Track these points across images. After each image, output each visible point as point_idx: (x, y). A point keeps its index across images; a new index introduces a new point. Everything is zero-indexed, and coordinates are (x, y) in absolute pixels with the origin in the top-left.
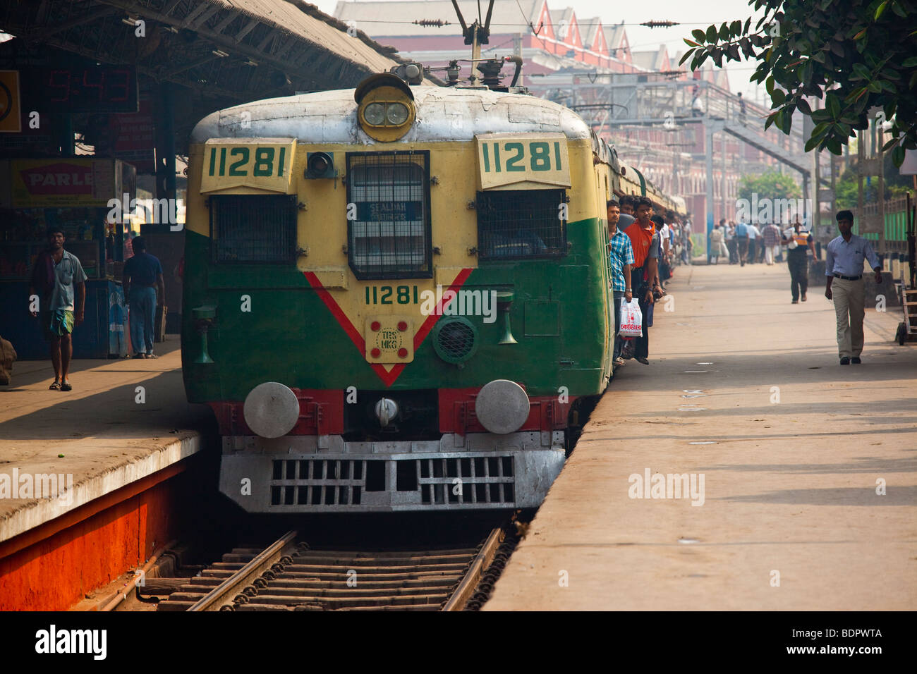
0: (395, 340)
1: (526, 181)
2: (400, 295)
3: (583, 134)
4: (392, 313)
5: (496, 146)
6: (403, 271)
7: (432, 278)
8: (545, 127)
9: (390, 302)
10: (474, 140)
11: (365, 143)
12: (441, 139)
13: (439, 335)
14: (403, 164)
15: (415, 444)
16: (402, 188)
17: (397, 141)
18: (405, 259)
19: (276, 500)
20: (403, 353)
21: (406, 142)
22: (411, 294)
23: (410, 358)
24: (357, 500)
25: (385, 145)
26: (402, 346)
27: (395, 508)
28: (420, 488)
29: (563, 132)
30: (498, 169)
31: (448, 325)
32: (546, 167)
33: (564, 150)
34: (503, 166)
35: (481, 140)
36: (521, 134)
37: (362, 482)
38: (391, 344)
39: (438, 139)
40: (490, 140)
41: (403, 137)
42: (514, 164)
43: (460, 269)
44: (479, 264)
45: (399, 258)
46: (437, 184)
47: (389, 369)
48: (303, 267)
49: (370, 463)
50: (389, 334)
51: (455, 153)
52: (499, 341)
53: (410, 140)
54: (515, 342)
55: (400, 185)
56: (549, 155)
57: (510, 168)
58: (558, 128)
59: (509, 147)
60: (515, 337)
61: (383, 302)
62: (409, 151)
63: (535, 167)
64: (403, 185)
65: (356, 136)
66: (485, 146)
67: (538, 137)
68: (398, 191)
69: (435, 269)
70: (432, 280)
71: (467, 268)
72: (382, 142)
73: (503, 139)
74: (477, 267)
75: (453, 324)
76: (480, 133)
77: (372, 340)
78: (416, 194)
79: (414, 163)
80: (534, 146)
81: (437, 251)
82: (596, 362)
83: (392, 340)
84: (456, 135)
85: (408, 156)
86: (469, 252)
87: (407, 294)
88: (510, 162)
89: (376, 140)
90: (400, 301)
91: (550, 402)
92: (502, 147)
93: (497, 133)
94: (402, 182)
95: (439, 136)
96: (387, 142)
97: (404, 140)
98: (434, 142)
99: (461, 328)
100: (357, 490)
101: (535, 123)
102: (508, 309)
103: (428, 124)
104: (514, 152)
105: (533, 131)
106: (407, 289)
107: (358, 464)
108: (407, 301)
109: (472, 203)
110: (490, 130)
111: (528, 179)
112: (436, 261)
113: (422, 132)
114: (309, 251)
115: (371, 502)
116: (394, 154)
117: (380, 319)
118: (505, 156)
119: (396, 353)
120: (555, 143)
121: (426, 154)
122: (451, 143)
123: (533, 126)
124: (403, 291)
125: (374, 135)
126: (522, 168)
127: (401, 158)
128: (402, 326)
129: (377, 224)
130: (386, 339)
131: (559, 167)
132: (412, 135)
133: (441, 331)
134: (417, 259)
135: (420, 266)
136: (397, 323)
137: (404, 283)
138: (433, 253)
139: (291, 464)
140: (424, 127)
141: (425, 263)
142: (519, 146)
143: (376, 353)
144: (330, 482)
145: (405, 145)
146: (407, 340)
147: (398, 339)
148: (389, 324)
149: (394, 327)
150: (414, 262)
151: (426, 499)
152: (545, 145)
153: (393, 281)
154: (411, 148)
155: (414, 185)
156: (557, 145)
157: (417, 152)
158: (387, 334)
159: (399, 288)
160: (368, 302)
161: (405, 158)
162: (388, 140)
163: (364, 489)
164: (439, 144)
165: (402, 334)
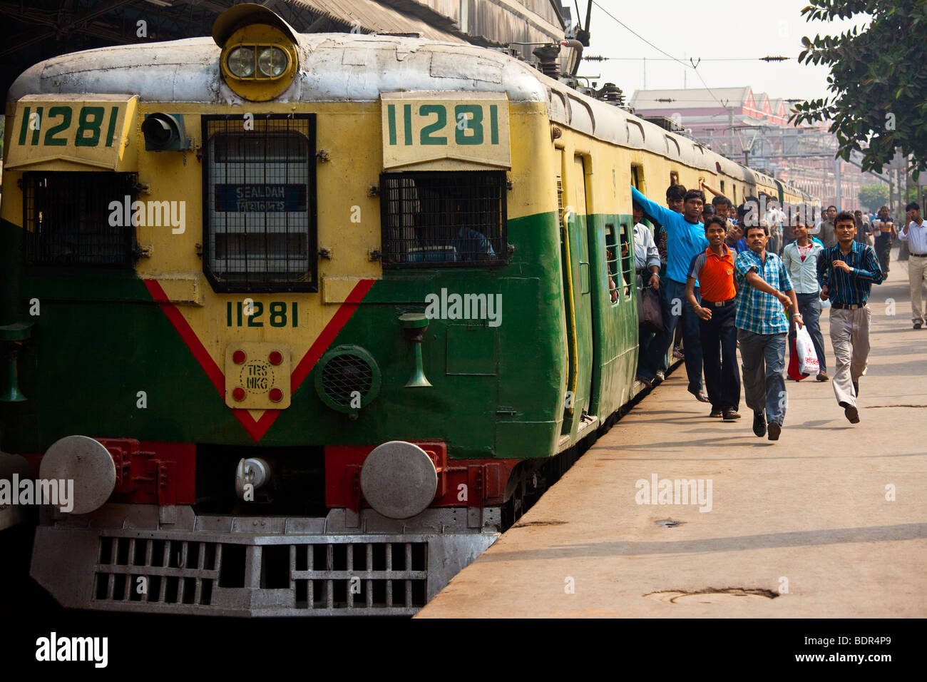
0: (265, 377)
1: (447, 159)
2: (274, 314)
3: (535, 95)
4: (262, 340)
5: (407, 109)
6: (277, 280)
7: (317, 292)
8: (480, 85)
9: (260, 325)
10: (378, 101)
11: (230, 102)
12: (334, 98)
13: (324, 373)
14: (279, 132)
15: (290, 522)
16: (277, 165)
17: (273, 100)
18: (278, 264)
19: (102, 594)
20: (276, 395)
21: (286, 101)
22: (289, 314)
23: (285, 403)
24: (206, 599)
25: (257, 105)
26: (275, 386)
27: (255, 613)
28: (293, 585)
29: (506, 91)
30: (409, 141)
31: (336, 358)
32: (478, 139)
33: (504, 117)
34: (416, 137)
35: (386, 100)
36: (446, 93)
37: (215, 574)
38: (259, 383)
39: (329, 98)
40: (399, 100)
41: (283, 94)
42: (431, 135)
43: (356, 280)
44: (383, 274)
45: (271, 263)
46: (326, 160)
47: (257, 417)
48: (144, 273)
49: (226, 547)
50: (257, 368)
51: (352, 119)
52: (406, 383)
53: (291, 99)
54: (430, 385)
55: (275, 162)
56: (482, 123)
57: (426, 139)
58: (499, 87)
59: (425, 110)
60: (428, 379)
61: (251, 324)
62: (288, 114)
63: (461, 139)
64: (280, 162)
65: (218, 93)
66: (392, 109)
67: (468, 98)
68: (272, 171)
69: (322, 279)
70: (318, 294)
71: (366, 279)
72: (251, 101)
73: (417, 99)
74: (381, 278)
75: (345, 357)
76: (388, 91)
77: (234, 377)
78: (297, 174)
79: (294, 132)
80: (460, 109)
81: (325, 256)
82: (547, 412)
83: (262, 377)
84: (354, 93)
85: (286, 121)
86: (370, 256)
87: (283, 314)
88: (425, 132)
89: (244, 99)
90: (273, 324)
91: (480, 468)
92: (415, 111)
93: (412, 92)
94: (277, 158)
95: (331, 94)
96: (259, 102)
97: (282, 100)
98: (323, 103)
99: (354, 363)
100: (208, 584)
101: (466, 78)
102: (419, 338)
103: (316, 77)
104: (433, 118)
105: (463, 89)
106: (283, 305)
107: (211, 547)
108: (283, 324)
109: (374, 189)
110: (402, 86)
111: (449, 156)
112: (323, 268)
113: (307, 89)
114: (152, 250)
115: (224, 603)
116: (266, 119)
117: (245, 348)
118: (419, 123)
119: (267, 394)
120: (491, 106)
121: (311, 119)
122: (347, 103)
123: (463, 83)
124: (278, 309)
125: (242, 92)
126: (443, 141)
127: (276, 124)
128: (275, 358)
129: (243, 214)
130: (253, 375)
131: (495, 140)
132: (294, 92)
133: (327, 366)
134: (298, 265)
135: (301, 274)
136: (268, 353)
137: (279, 298)
138: (319, 256)
139: (124, 543)
140: (310, 81)
141: (309, 270)
142: (440, 110)
143: (239, 394)
144: (173, 572)
145: (284, 106)
146: (282, 377)
147: (269, 376)
148: (258, 354)
149: (264, 359)
150: (291, 270)
151: (301, 599)
152: (476, 110)
153: (265, 294)
154: (293, 110)
155: (294, 162)
156: (494, 109)
157: (298, 116)
158: (255, 369)
159: (273, 305)
160: (230, 324)
161: (281, 124)
162: (261, 99)
163: (216, 583)
164: (329, 105)
165: (275, 368)
